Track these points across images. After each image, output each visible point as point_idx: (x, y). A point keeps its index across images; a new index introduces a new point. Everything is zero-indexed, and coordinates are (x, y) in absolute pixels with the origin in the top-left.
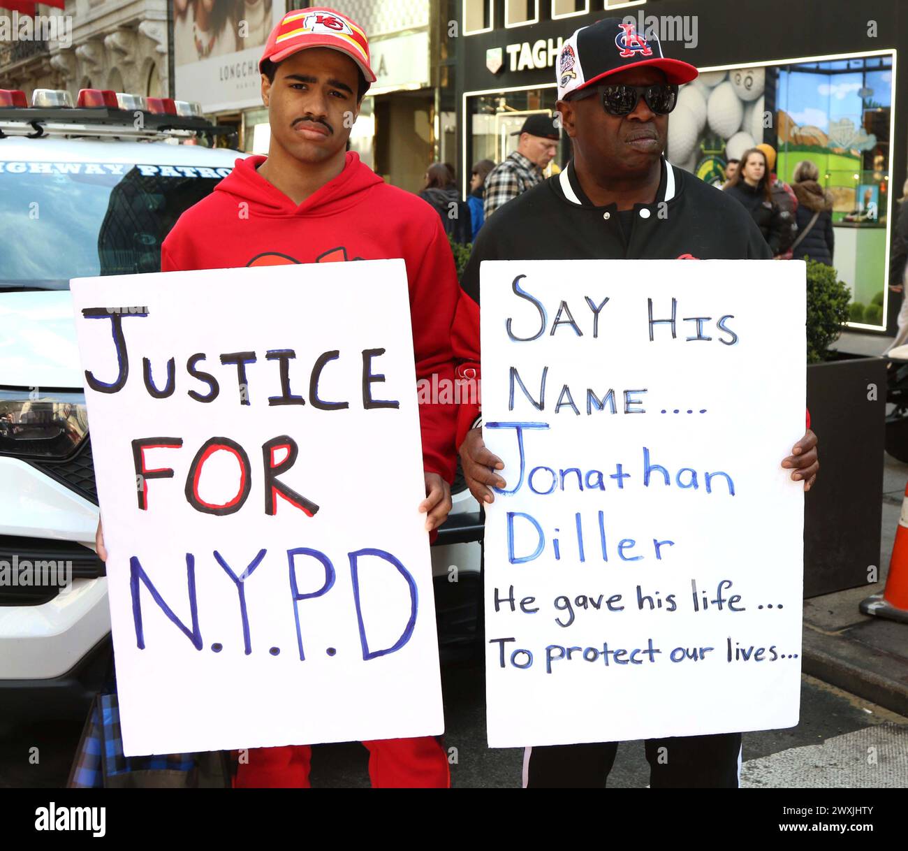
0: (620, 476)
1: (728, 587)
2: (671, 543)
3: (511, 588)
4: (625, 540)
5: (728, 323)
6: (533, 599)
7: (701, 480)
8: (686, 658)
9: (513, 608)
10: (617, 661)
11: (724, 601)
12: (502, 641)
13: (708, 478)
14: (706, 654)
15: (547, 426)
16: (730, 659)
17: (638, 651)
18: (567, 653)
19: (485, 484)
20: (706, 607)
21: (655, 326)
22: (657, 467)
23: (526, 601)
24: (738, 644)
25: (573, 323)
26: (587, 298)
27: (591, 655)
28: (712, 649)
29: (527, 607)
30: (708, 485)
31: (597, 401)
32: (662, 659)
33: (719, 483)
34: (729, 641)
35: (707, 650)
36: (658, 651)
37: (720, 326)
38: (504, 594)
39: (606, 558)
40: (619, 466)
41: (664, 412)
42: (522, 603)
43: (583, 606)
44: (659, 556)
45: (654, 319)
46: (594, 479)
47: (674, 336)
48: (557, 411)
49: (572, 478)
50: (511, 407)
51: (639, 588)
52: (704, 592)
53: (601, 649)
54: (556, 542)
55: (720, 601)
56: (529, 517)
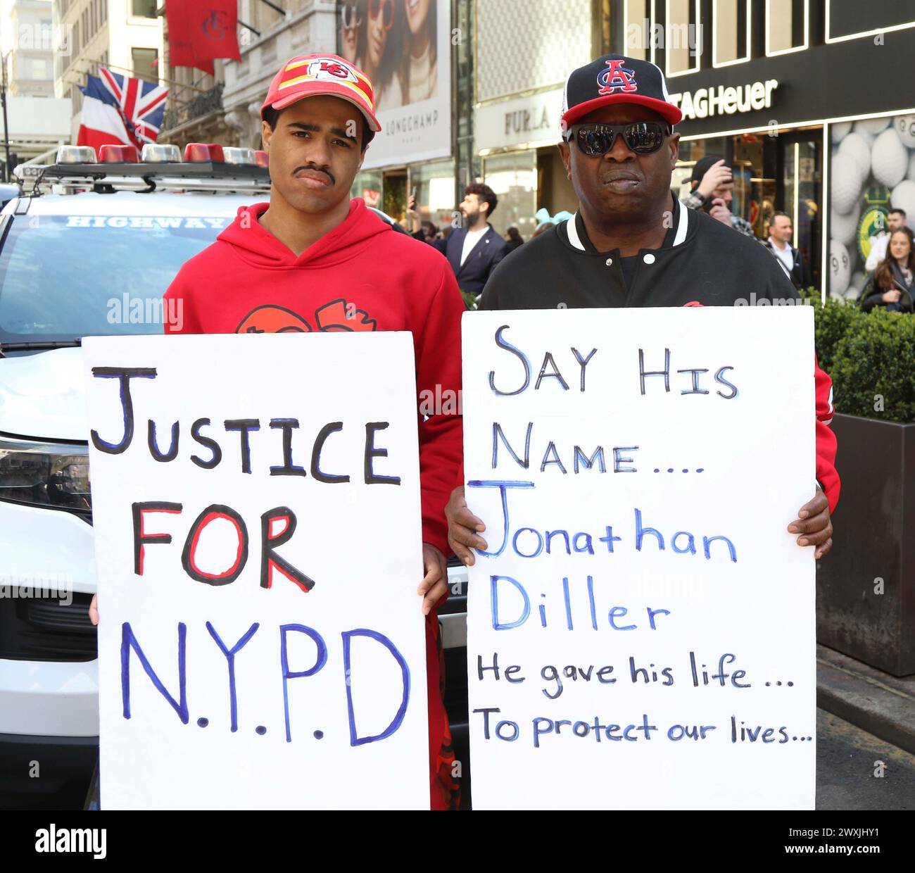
0: (610, 539)
1: (731, 661)
2: (667, 612)
3: (496, 655)
4: (617, 608)
5: (727, 375)
6: (518, 669)
7: (699, 545)
8: (685, 736)
9: (497, 677)
10: (610, 737)
11: (727, 676)
12: (486, 712)
13: (707, 543)
14: (707, 733)
15: (532, 485)
16: (734, 739)
17: (632, 727)
18: (556, 726)
19: (467, 547)
20: (706, 682)
21: (647, 379)
22: (650, 530)
23: (511, 670)
24: (743, 723)
25: (558, 376)
26: (573, 349)
27: (581, 729)
28: (714, 728)
29: (512, 676)
30: (707, 550)
31: (584, 459)
32: (659, 736)
33: (718, 548)
34: (733, 719)
35: (708, 728)
36: (654, 728)
37: (719, 378)
38: (487, 662)
39: (595, 627)
40: (609, 529)
41: (657, 471)
42: (507, 672)
43: (572, 678)
44: (653, 626)
45: (645, 371)
46: (582, 542)
47: (668, 389)
48: (543, 469)
49: (558, 541)
50: (495, 465)
51: (632, 659)
52: (704, 666)
53: (592, 724)
54: (542, 608)
55: (722, 676)
56: (514, 582)
